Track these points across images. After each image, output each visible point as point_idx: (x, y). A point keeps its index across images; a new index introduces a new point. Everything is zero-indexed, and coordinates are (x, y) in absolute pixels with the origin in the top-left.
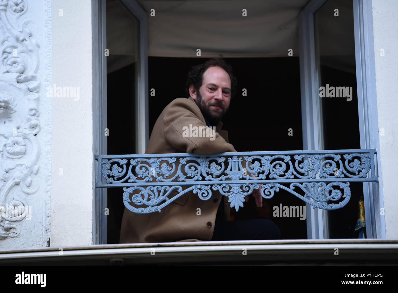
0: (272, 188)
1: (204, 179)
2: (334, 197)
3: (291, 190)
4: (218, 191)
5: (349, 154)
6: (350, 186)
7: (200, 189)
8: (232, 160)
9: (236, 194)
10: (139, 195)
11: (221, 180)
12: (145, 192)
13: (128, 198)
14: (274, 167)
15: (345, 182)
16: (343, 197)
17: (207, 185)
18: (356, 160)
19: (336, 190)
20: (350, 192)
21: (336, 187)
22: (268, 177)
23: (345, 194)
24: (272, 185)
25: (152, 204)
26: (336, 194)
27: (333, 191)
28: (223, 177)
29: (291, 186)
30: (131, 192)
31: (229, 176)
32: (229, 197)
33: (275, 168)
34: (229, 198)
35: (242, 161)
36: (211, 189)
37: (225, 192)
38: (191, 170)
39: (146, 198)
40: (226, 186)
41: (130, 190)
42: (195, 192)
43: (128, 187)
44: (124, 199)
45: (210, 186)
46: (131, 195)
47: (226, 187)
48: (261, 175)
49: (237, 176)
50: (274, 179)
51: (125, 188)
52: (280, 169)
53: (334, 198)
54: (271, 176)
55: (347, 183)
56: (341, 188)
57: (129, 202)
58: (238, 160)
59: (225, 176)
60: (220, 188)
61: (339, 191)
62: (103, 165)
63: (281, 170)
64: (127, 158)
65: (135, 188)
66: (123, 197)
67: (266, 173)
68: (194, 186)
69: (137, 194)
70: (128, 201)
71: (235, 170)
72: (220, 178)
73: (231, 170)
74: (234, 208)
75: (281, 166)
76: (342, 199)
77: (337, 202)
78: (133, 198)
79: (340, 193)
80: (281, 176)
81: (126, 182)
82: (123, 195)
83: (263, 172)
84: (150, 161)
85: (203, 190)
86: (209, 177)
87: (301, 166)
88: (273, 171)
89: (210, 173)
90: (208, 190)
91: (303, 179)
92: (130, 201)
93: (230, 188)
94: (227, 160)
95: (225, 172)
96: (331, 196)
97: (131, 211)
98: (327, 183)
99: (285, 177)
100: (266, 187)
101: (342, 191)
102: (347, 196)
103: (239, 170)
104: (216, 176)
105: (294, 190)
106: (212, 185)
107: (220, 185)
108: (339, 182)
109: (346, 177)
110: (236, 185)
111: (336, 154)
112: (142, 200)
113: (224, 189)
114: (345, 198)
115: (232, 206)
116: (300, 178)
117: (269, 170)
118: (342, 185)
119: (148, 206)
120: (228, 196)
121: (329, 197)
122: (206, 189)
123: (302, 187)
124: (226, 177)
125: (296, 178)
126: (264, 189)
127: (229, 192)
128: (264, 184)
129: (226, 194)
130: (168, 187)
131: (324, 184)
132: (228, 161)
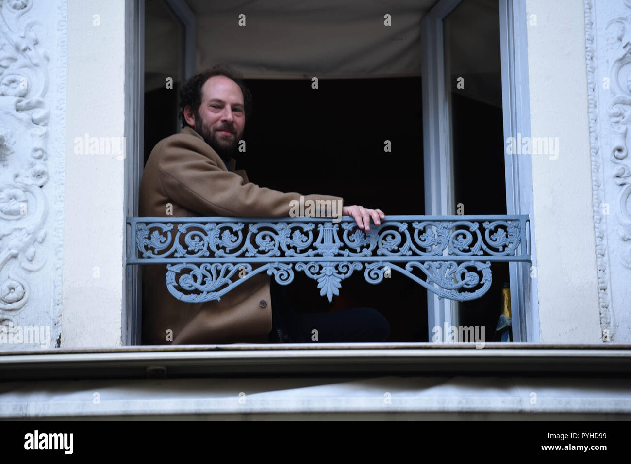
0: (380, 268)
1: (283, 254)
2: (467, 283)
3: (407, 272)
4: (303, 272)
5: (490, 221)
6: (491, 268)
7: (278, 269)
8: (324, 228)
9: (329, 276)
10: (190, 276)
11: (308, 256)
12: (199, 272)
13: (174, 280)
14: (384, 238)
15: (484, 262)
16: (482, 282)
17: (288, 263)
18: (500, 231)
19: (471, 273)
20: (491, 275)
21: (471, 269)
22: (374, 254)
23: (484, 278)
24: (380, 264)
25: (208, 289)
26: (472, 279)
27: (468, 274)
28: (311, 252)
29: (408, 266)
30: (179, 271)
31: (319, 251)
32: (318, 281)
33: (386, 240)
34: (318, 283)
35: (338, 229)
36: (293, 268)
37: (313, 274)
38: (265, 241)
39: (200, 280)
40: (315, 265)
41: (177, 269)
42: (269, 273)
43: (173, 264)
44: (168, 282)
45: (291, 265)
46: (178, 276)
47: (314, 267)
48: (364, 250)
49: (330, 251)
50: (383, 255)
51: (170, 265)
52: (393, 241)
53: (469, 285)
54: (379, 252)
55: (487, 262)
56: (478, 269)
57: (175, 286)
58: (333, 227)
59: (313, 250)
60: (305, 268)
61: (475, 274)
62: (139, 233)
63: (394, 243)
64: (172, 223)
65: (185, 266)
66: (167, 278)
67: (372, 247)
68: (269, 264)
69: (186, 275)
70: (173, 284)
71: (328, 242)
72: (306, 254)
73: (322, 242)
74: (326, 296)
75: (393, 237)
76: (479, 286)
77: (472, 290)
78: (180, 280)
79: (477, 278)
80: (393, 251)
81: (172, 256)
82: (166, 276)
83: (368, 246)
84: (206, 227)
85: (282, 270)
86: (292, 251)
87: (422, 237)
88: (382, 244)
89: (291, 246)
90: (288, 271)
91: (425, 256)
92: (176, 284)
93: (321, 268)
94: (316, 227)
95: (314, 244)
96: (464, 281)
97: (178, 298)
98: (459, 263)
99: (399, 253)
100: (372, 268)
101: (480, 274)
102: (487, 282)
103: (334, 242)
104: (300, 250)
105: (411, 272)
106: (294, 264)
107: (306, 263)
108: (476, 261)
109: (486, 254)
110: (328, 264)
111: (473, 221)
112: (193, 283)
113: (312, 269)
114: (483, 284)
115: (322, 293)
116: (420, 256)
117: (377, 243)
118: (480, 266)
119: (203, 292)
120: (317, 279)
121: (461, 283)
122: (286, 269)
123: (423, 268)
124: (316, 252)
125: (415, 254)
126: (368, 270)
127: (319, 273)
128: (370, 263)
129: (315, 277)
130: (231, 265)
131: (455, 264)
132: (319, 229)
